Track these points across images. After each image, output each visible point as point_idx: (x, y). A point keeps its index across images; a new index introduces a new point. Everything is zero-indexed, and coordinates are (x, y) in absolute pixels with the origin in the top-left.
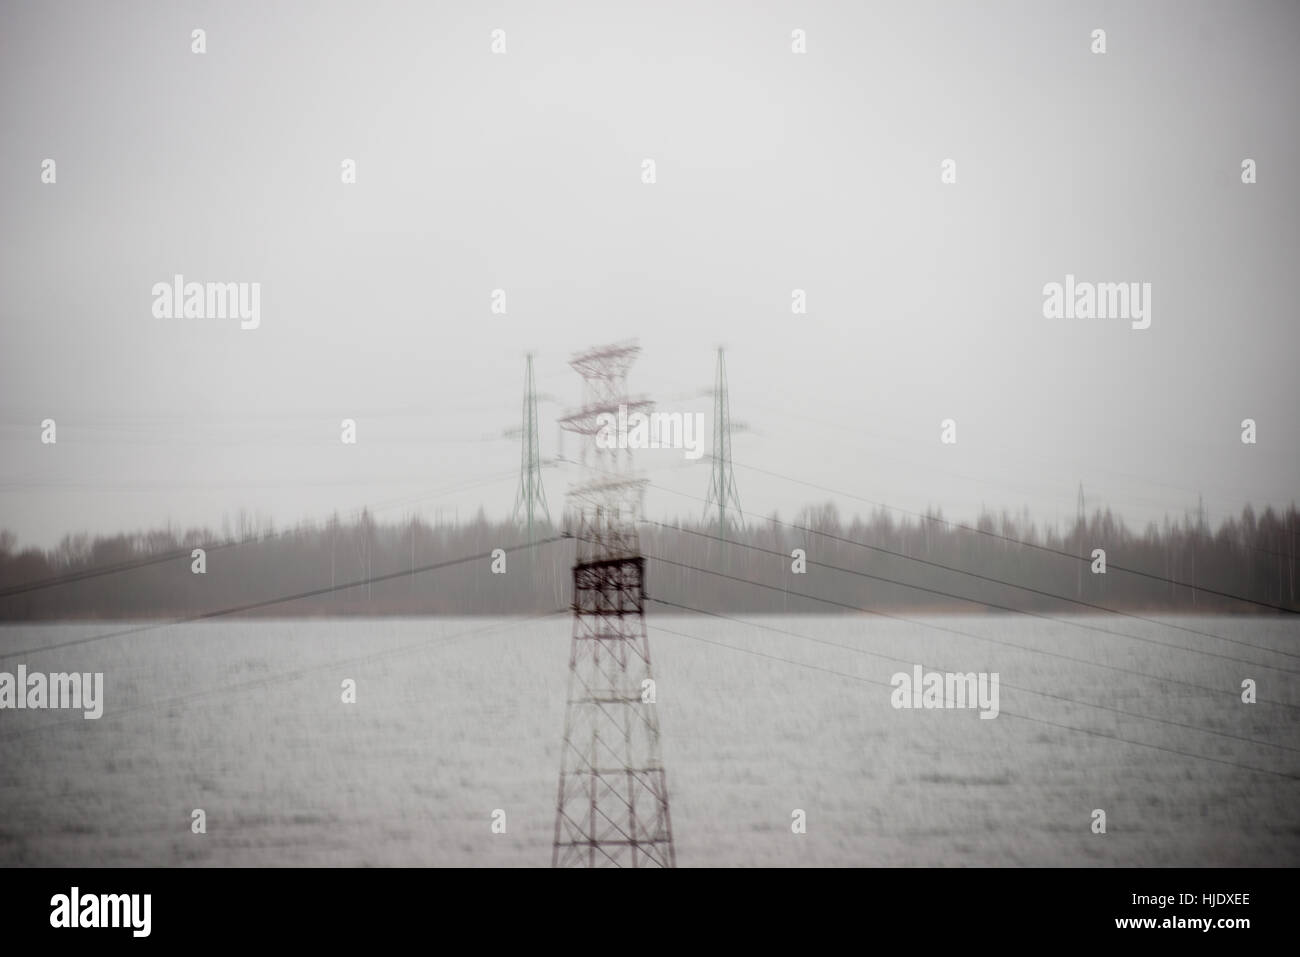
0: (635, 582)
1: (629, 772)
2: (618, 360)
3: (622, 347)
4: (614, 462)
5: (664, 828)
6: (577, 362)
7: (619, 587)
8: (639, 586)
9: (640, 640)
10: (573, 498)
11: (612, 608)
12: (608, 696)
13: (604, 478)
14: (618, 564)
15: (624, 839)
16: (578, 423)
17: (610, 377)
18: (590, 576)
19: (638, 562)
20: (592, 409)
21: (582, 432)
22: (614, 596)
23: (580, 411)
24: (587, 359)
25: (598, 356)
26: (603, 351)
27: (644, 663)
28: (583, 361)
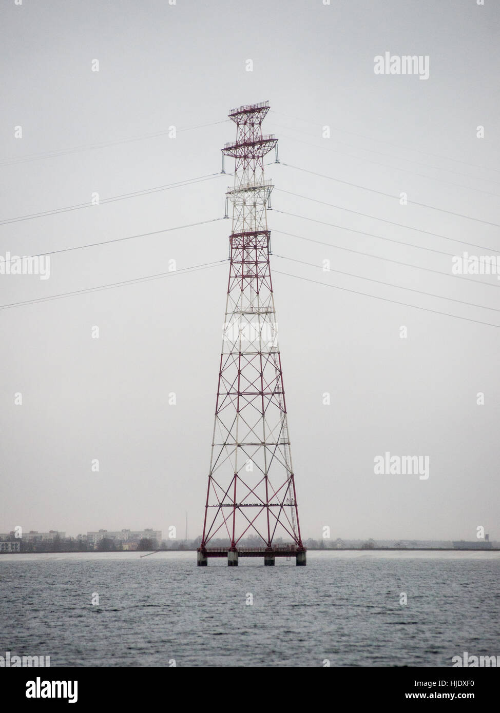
0: (265, 245)
1: (260, 354)
2: (256, 114)
3: (259, 106)
4: (254, 174)
5: (280, 386)
6: (233, 115)
7: (256, 247)
8: (267, 247)
9: (268, 279)
10: (229, 195)
11: (251, 260)
12: (249, 310)
13: (248, 184)
14: (255, 234)
15: (257, 391)
16: (233, 151)
17: (253, 125)
18: (239, 241)
19: (267, 233)
20: (241, 143)
21: (236, 157)
22: (253, 253)
23: (234, 145)
24: (238, 113)
25: (245, 112)
26: (248, 109)
27: (270, 292)
28: (236, 114)
